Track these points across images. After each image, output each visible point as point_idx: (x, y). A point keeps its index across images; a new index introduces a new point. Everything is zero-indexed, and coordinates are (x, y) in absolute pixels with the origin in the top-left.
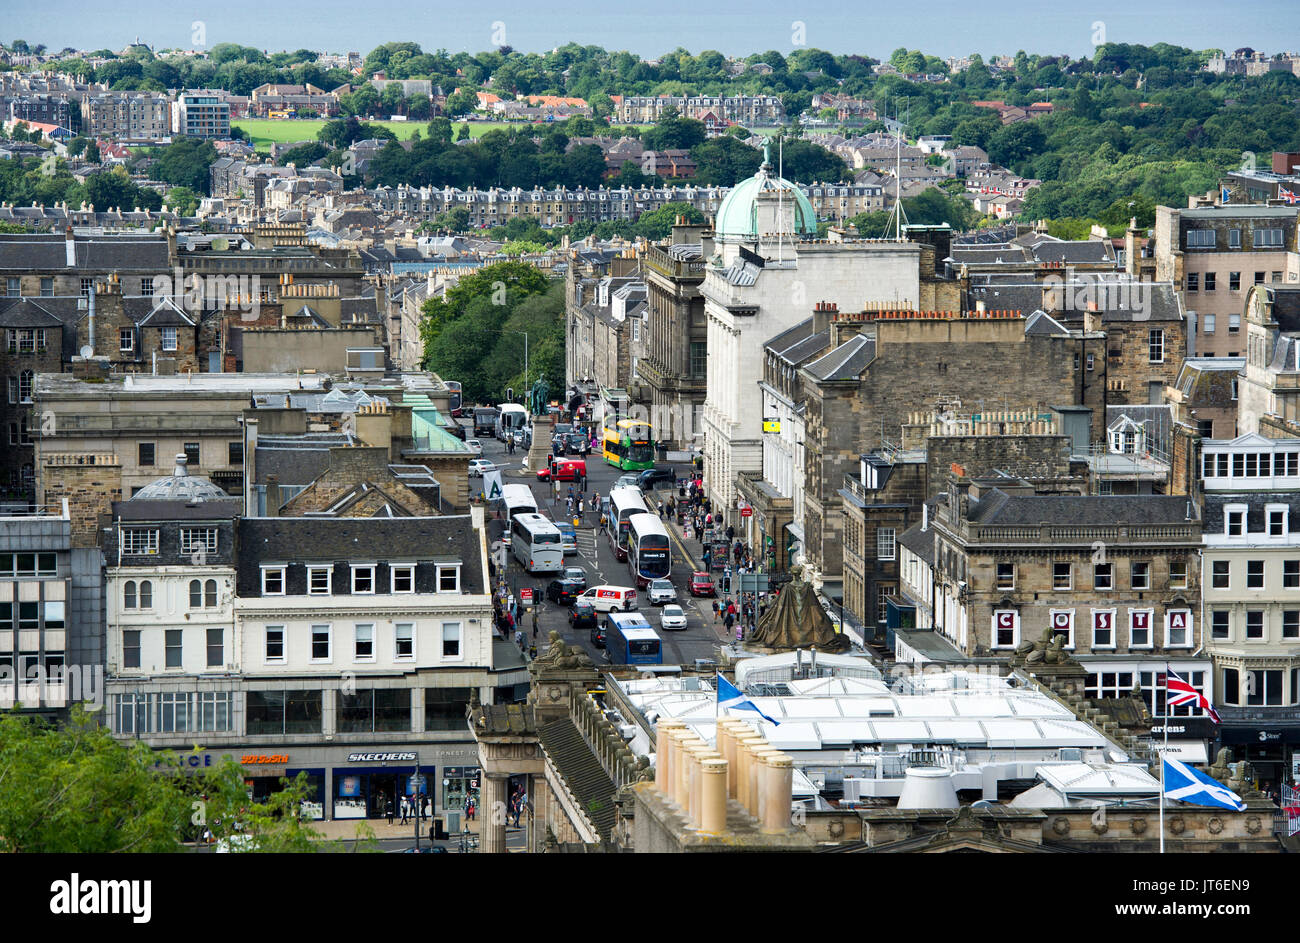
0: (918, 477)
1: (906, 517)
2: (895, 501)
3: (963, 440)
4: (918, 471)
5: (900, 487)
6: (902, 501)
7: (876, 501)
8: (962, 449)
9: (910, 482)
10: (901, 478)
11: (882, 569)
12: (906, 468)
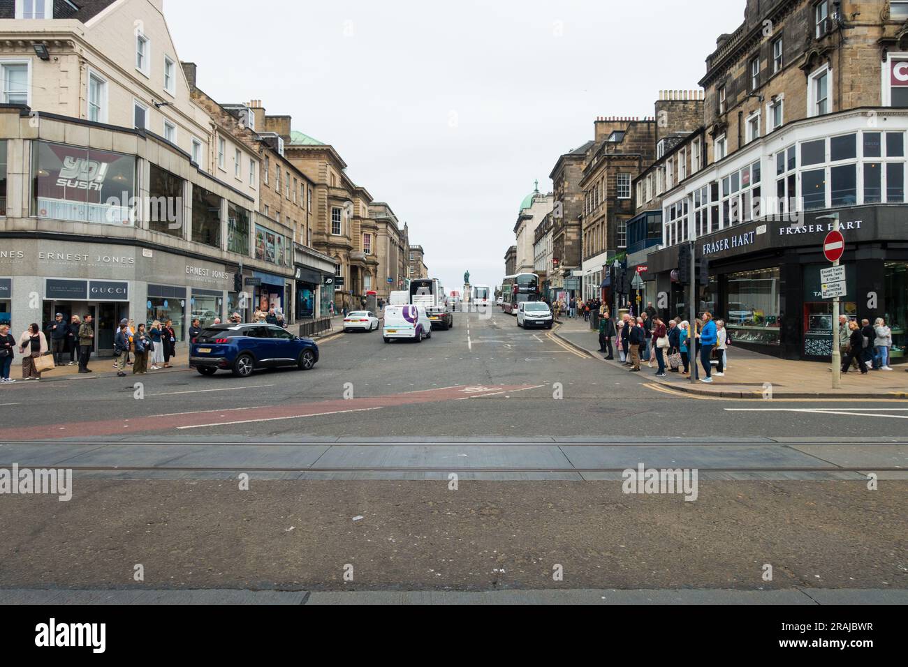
0: (649, 133)
1: (640, 164)
2: (631, 152)
3: (685, 102)
4: (649, 128)
5: (635, 141)
6: (636, 151)
7: (616, 151)
8: (685, 109)
9: (643, 137)
10: (635, 132)
11: (621, 205)
12: (639, 125)
